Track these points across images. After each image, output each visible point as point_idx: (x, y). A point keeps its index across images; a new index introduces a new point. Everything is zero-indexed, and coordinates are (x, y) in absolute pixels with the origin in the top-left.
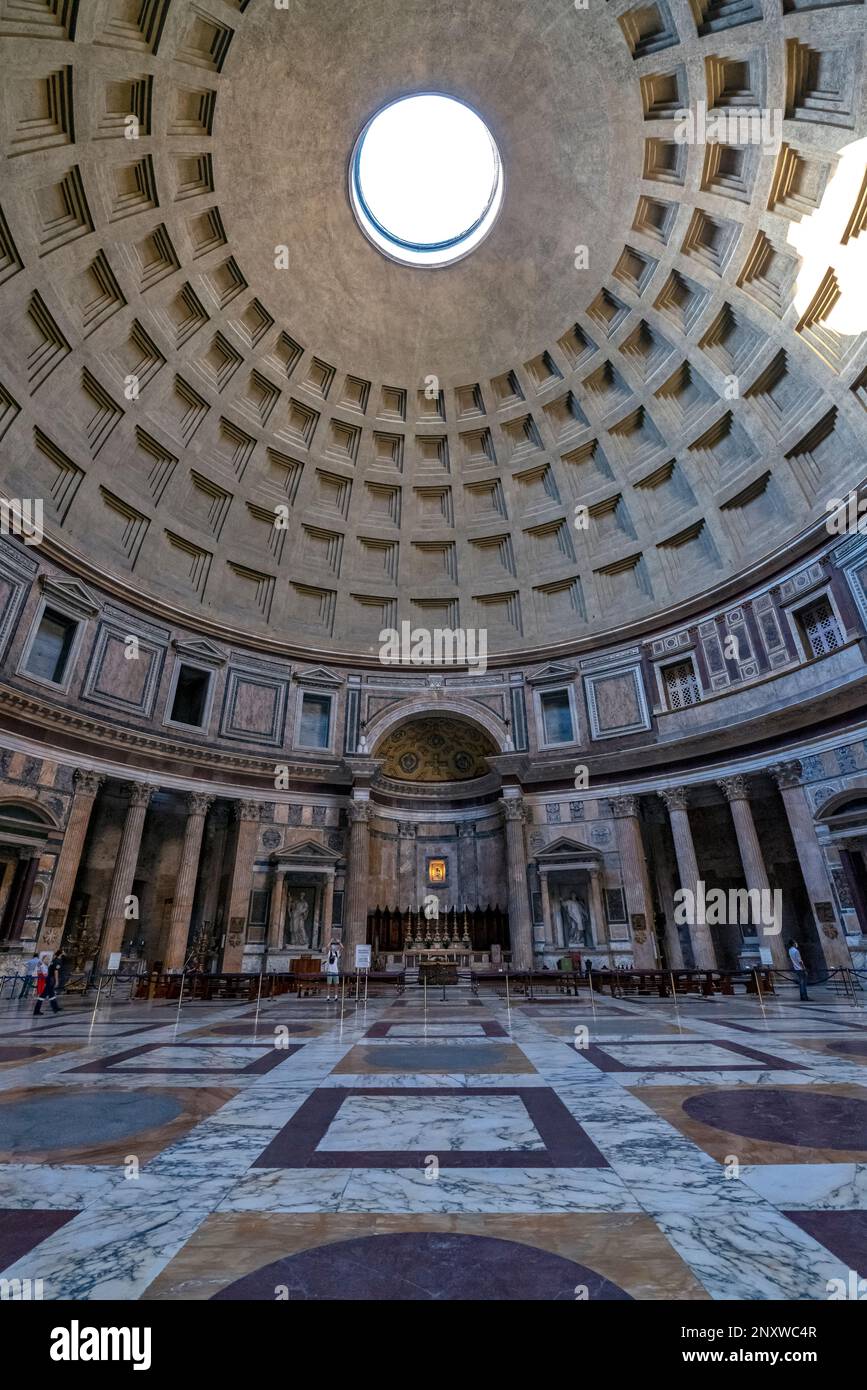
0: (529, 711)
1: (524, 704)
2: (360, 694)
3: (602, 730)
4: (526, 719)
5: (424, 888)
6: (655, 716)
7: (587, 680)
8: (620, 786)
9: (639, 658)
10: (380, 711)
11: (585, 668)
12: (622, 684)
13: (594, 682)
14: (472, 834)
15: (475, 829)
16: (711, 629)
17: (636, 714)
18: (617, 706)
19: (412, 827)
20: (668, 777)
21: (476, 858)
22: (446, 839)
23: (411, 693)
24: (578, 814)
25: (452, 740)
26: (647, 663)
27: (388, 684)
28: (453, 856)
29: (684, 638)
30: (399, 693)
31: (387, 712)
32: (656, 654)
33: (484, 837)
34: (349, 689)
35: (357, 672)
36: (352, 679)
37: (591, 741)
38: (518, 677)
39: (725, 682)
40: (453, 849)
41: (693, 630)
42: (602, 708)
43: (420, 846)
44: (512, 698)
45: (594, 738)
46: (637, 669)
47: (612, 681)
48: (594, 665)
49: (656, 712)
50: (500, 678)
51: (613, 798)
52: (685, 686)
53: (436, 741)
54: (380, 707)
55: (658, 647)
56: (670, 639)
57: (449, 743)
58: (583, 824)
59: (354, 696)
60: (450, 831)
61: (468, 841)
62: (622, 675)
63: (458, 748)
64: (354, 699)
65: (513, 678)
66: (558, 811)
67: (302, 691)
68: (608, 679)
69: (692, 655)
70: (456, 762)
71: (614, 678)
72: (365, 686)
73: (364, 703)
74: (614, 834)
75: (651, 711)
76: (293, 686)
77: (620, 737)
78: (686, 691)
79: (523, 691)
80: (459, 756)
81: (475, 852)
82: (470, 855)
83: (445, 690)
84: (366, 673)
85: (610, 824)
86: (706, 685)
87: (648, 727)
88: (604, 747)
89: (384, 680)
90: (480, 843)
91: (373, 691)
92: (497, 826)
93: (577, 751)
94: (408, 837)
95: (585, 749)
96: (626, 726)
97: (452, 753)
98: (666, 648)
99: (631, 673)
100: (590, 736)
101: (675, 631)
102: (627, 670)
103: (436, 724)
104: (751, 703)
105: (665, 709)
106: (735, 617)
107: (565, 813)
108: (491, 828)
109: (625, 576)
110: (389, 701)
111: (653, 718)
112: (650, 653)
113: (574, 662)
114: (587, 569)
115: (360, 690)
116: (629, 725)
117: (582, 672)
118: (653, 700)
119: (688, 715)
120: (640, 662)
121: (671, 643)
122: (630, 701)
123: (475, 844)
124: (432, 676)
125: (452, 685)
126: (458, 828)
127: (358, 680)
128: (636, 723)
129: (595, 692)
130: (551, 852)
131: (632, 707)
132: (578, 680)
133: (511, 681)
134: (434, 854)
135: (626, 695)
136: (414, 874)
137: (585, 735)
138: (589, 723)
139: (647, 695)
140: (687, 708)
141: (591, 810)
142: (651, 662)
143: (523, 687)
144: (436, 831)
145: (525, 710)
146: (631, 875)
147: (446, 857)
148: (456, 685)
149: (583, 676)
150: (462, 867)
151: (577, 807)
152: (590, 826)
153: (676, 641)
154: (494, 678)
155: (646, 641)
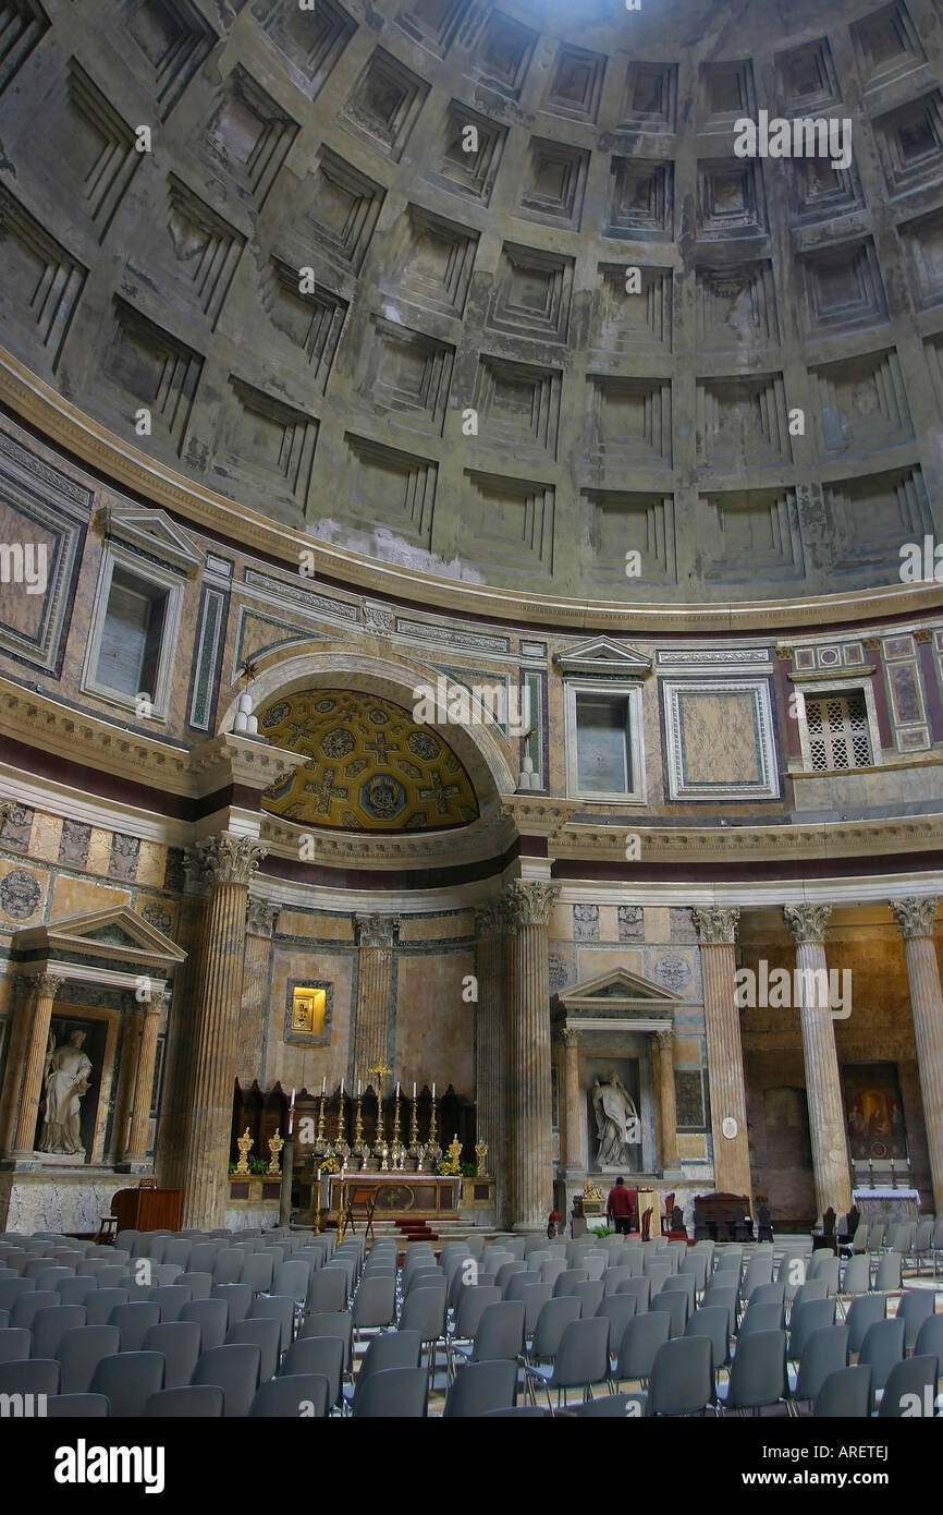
0: (555, 720)
1: (545, 707)
2: (227, 603)
3: (687, 783)
4: (546, 734)
5: (281, 1044)
6: (790, 776)
7: (667, 688)
8: (714, 889)
9: (768, 668)
10: (265, 649)
11: (666, 664)
12: (732, 706)
13: (681, 694)
14: (391, 943)
15: (396, 934)
16: (905, 649)
17: (752, 766)
18: (720, 744)
19: (269, 914)
20: (803, 886)
21: (394, 991)
22: (331, 946)
23: (327, 627)
24: (631, 930)
25: (372, 746)
26: (782, 684)
27: (284, 596)
28: (344, 984)
29: (853, 653)
30: (305, 621)
31: (279, 657)
32: (799, 670)
33: (415, 952)
34: (206, 585)
35: (225, 550)
36: (212, 563)
37: (668, 801)
38: (539, 651)
39: (922, 741)
40: (344, 969)
41: (873, 644)
42: (691, 745)
43: (278, 954)
45: (674, 795)
46: (763, 687)
47: (714, 699)
48: (681, 663)
49: (792, 770)
50: (504, 644)
51: (703, 909)
52: (839, 735)
53: (339, 742)
54: (266, 642)
55: (805, 659)
56: (828, 649)
57: (363, 750)
58: (641, 950)
59: (213, 600)
60: (343, 931)
61: (380, 956)
62: (734, 694)
63: (378, 765)
64: (215, 612)
65: (529, 650)
66: (597, 918)
67: (113, 558)
68: (707, 694)
69: (868, 686)
70: (367, 794)
71: (718, 694)
72: (238, 587)
73: (234, 624)
74: (696, 973)
75: (782, 765)
76: (93, 540)
77: (722, 802)
78: (839, 745)
79: (545, 680)
80: (376, 783)
81: (394, 979)
82: (382, 984)
83: (397, 640)
84: (244, 559)
85: (690, 955)
86: (887, 741)
87: (775, 793)
88: (689, 812)
89: (279, 587)
90: (404, 963)
91: (255, 603)
92: (459, 934)
93: (639, 813)
94: (261, 933)
95: (655, 813)
96: (733, 784)
97: (365, 774)
98: (817, 665)
99: (751, 693)
100: (667, 791)
101: (840, 638)
102: (744, 686)
103: (353, 707)
107: (609, 923)
108: (437, 937)
109: (750, 520)
110: (284, 634)
111: (785, 780)
112: (789, 665)
113: (646, 647)
114: (690, 488)
115: (228, 594)
116: (738, 783)
117: (659, 671)
118: (787, 745)
119: (851, 785)
120: (770, 677)
121: (827, 657)
122: (745, 741)
123: (395, 964)
124: (372, 604)
125: (408, 633)
126: (357, 928)
127: (225, 568)
128: (751, 783)
129: (681, 710)
130: (591, 995)
131: (747, 753)
132: (651, 683)
133: (524, 656)
134: (304, 976)
135: (739, 731)
136: (265, 1014)
137: (656, 786)
138: (665, 765)
139: (777, 736)
140: (849, 773)
141: (659, 927)
142: (790, 680)
143: (544, 673)
144: (311, 928)
145: (546, 716)
146: (721, 1049)
147: (329, 984)
148: (416, 635)
149: (660, 679)
150: (361, 1007)
151: (630, 917)
152: (654, 954)
153: (838, 657)
154: (492, 642)
155: (783, 643)
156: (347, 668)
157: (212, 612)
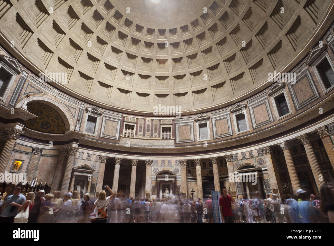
0: (83, 119)
1: (82, 116)
2: (25, 81)
3: (104, 134)
4: (81, 121)
6: (121, 137)
7: (104, 118)
8: (104, 153)
9: (121, 119)
10: (31, 92)
11: (105, 114)
12: (114, 123)
13: (106, 119)
14: (40, 154)
15: (42, 152)
16: (142, 121)
17: (115, 134)
18: (110, 129)
20: (119, 155)
21: (38, 163)
22: (26, 153)
23: (45, 92)
24: (89, 158)
25: (46, 115)
26: (123, 121)
27: (37, 83)
28: (27, 161)
29: (134, 120)
30: (40, 89)
31: (33, 95)
32: (126, 120)
33: (45, 156)
34: (21, 76)
35: (27, 71)
36: (24, 73)
37: (100, 137)
38: (84, 106)
39: (141, 135)
40: (28, 158)
41: (137, 119)
42: (106, 128)
43: (13, 153)
44: (79, 112)
45: (101, 136)
46: (120, 121)
47: (111, 122)
48: (107, 114)
49: (121, 136)
50: (78, 103)
51: (102, 156)
52: (129, 132)
53: (39, 113)
54: (31, 91)
55: (127, 118)
56: (131, 118)
58: (90, 161)
59: (22, 80)
60: (30, 150)
61: (37, 156)
62: (115, 121)
65: (82, 105)
66: (83, 155)
68: (110, 120)
69: (135, 125)
70: (42, 124)
71: (112, 121)
72: (28, 79)
73: (25, 86)
74: (98, 167)
75: (120, 135)
77: (109, 139)
78: (129, 133)
79: (83, 112)
80: (45, 122)
81: (39, 161)
82: (36, 162)
83: (58, 98)
84: (31, 74)
85: (98, 163)
86: (136, 134)
87: (117, 139)
88: (103, 140)
89: (37, 81)
90: (42, 158)
91: (31, 83)
92: (55, 154)
93: (94, 138)
95: (97, 138)
96: (111, 136)
97: (43, 120)
98: (129, 120)
100: (100, 135)
101: (133, 117)
102: (116, 121)
103: (45, 107)
104: (146, 143)
105: (123, 136)
106: (149, 121)
107: (85, 156)
108: (51, 154)
109: (124, 94)
110: (35, 91)
111: (120, 137)
112: (124, 119)
113: (102, 110)
114: (116, 86)
116: (112, 136)
118: (121, 132)
119: (129, 140)
120: (121, 120)
121: (131, 119)
122: (115, 130)
123: (40, 158)
124: (55, 90)
126: (33, 150)
127: (26, 75)
128: (114, 137)
129: (105, 122)
130: (80, 169)
131: (115, 132)
132: (102, 116)
133: (81, 106)
134: (18, 158)
135: (114, 128)
137: (98, 134)
138: (101, 131)
139: (120, 130)
140: (130, 138)
141: (94, 158)
142: (124, 121)
143: (84, 110)
144: (23, 149)
145: (82, 118)
146: (100, 180)
147: (23, 161)
148: (62, 98)
149: (103, 116)
150: (30, 166)
151: (89, 155)
152: (92, 163)
153: (132, 119)
154: (76, 102)
155: (124, 115)
156: (47, 100)
157: (21, 82)
